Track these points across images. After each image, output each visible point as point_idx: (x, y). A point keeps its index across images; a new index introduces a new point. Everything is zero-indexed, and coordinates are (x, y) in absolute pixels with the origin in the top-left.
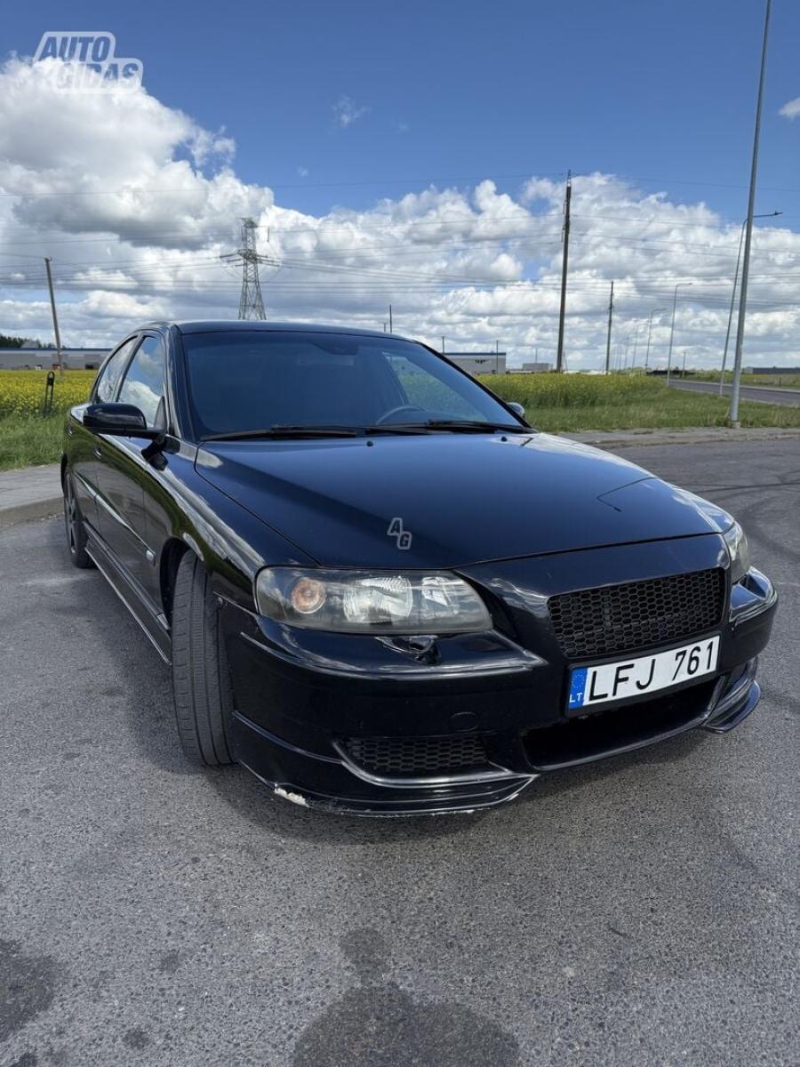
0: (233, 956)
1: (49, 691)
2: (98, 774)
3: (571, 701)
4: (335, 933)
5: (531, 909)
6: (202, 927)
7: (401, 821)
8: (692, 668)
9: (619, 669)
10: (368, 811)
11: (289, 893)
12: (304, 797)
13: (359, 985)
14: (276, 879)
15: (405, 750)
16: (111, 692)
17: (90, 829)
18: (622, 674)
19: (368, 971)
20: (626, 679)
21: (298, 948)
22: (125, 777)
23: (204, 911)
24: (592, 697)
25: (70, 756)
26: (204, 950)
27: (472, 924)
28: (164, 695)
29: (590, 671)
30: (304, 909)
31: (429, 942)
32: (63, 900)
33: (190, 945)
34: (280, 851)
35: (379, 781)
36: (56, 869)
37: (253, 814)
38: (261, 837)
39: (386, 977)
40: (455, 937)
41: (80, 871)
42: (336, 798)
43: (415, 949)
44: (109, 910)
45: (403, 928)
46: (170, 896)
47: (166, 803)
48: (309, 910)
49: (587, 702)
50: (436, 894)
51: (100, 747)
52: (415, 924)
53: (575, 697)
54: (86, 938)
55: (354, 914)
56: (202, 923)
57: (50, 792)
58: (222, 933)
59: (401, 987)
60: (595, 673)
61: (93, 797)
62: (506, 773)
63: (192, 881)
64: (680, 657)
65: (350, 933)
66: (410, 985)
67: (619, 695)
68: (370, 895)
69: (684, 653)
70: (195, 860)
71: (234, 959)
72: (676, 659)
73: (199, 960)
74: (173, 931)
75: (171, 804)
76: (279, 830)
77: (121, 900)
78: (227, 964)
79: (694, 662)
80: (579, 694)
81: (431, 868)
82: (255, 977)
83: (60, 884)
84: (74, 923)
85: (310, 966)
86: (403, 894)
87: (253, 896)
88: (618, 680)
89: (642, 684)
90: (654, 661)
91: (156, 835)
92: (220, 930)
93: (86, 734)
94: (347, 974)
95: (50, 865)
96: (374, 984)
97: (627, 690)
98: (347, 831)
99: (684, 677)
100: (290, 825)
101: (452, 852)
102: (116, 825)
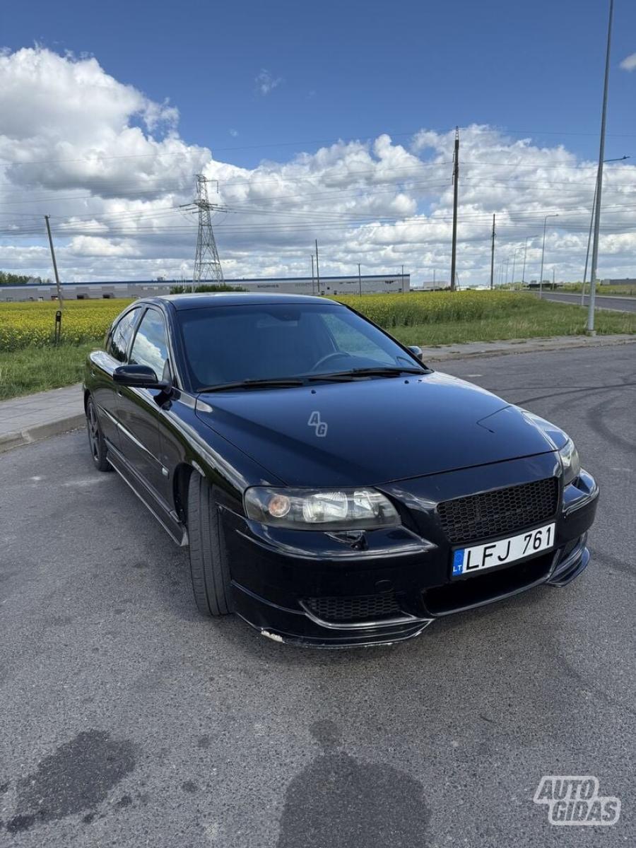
0: (243, 738)
1: (97, 566)
2: (139, 624)
3: (454, 571)
4: (306, 723)
5: (430, 706)
6: (221, 721)
7: (344, 651)
8: (537, 545)
9: (486, 549)
10: (323, 645)
11: (275, 699)
12: (281, 636)
13: (322, 754)
14: (265, 690)
15: (345, 605)
16: (139, 566)
17: (140, 660)
18: (488, 552)
19: (328, 746)
20: (491, 555)
21: (283, 732)
22: (158, 625)
23: (222, 711)
24: (468, 568)
25: (118, 612)
26: (224, 735)
27: (393, 716)
28: (176, 566)
29: (466, 551)
30: (284, 708)
31: (366, 728)
32: (131, 706)
33: (215, 732)
34: (266, 672)
35: (330, 625)
36: (123, 687)
37: (245, 648)
38: (252, 663)
39: (340, 749)
40: (382, 724)
41: (138, 687)
42: (302, 637)
43: (357, 732)
44: (161, 711)
45: (349, 719)
46: (198, 702)
47: (187, 642)
48: (288, 709)
49: (465, 571)
50: (369, 698)
51: (138, 605)
52: (357, 716)
53: (457, 568)
54: (149, 729)
55: (318, 711)
56: (221, 718)
57: (109, 636)
58: (234, 724)
59: (349, 755)
60: (470, 552)
61: (139, 639)
62: (414, 618)
63: (211, 692)
64: (528, 539)
65: (315, 723)
66: (355, 754)
67: (487, 566)
68: (327, 699)
69: (530, 536)
70: (212, 679)
71: (244, 739)
72: (525, 540)
73: (222, 741)
74: (203, 723)
75: (191, 642)
76: (264, 658)
77: (167, 705)
78: (240, 742)
79: (538, 541)
80: (459, 566)
81: (365, 681)
82: (258, 750)
83: (127, 696)
84: (140, 720)
85: (292, 743)
86: (348, 698)
87: (252, 701)
88: (485, 556)
89: (502, 557)
90: (509, 542)
91: (183, 663)
92: (232, 722)
93: (126, 596)
94: (315, 747)
95: (119, 684)
96: (332, 753)
97: (492, 562)
98: (308, 658)
99: (531, 551)
100: (271, 655)
101: (378, 671)
102: (157, 657)
